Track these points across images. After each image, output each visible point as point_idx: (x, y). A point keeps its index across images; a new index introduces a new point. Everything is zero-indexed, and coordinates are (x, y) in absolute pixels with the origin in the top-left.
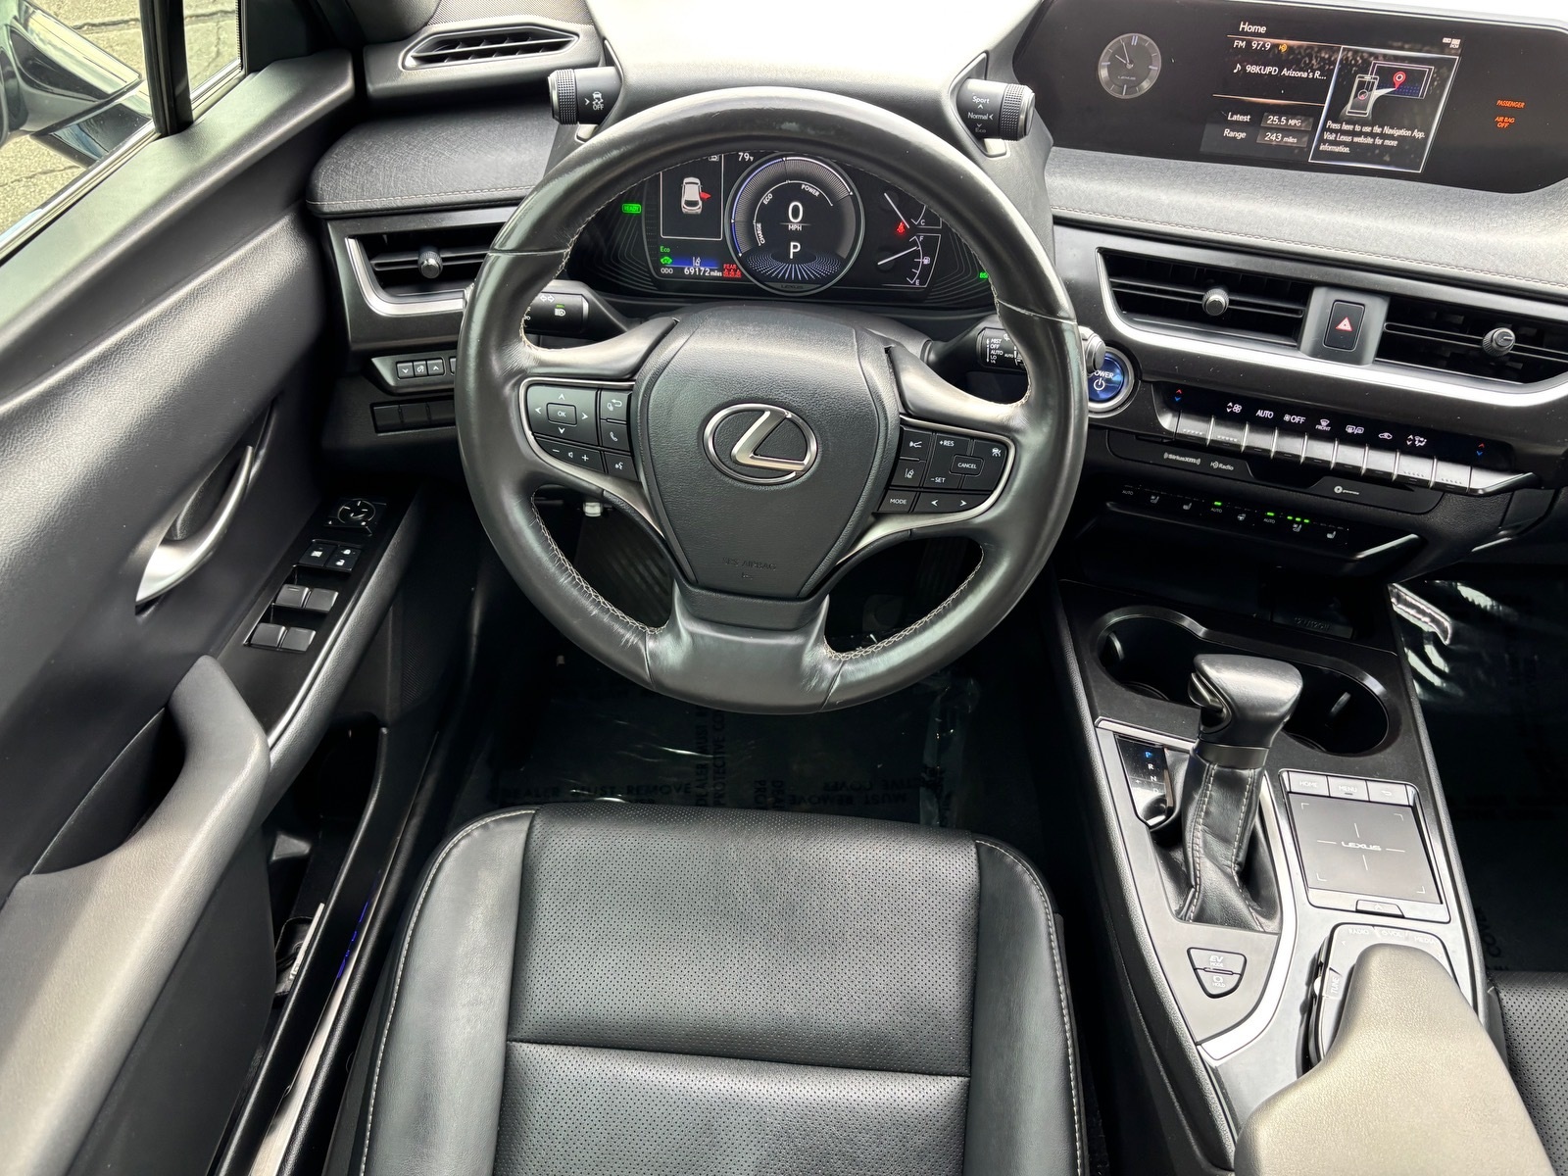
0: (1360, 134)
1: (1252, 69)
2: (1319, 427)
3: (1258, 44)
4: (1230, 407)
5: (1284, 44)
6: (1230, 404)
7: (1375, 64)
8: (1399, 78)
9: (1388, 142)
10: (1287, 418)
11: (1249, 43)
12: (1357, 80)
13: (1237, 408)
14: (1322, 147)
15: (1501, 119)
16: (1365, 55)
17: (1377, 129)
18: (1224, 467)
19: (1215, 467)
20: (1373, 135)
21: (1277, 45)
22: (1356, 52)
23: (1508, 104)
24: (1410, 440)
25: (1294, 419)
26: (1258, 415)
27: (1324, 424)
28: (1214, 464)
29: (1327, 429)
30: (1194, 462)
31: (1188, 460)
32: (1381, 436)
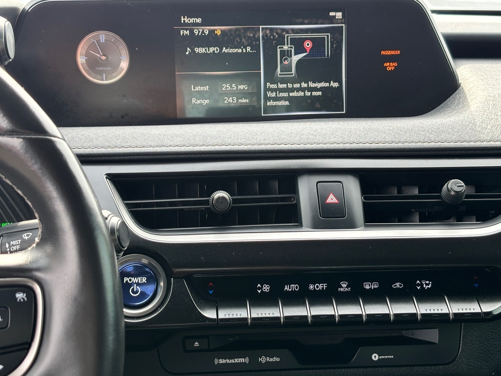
0: (293, 90)
1: (200, 50)
2: (342, 290)
3: (199, 32)
4: (259, 288)
5: (219, 30)
6: (259, 285)
7: (288, 37)
8: (308, 44)
9: (314, 93)
10: (311, 287)
11: (192, 31)
12: (279, 50)
13: (266, 288)
14: (268, 104)
15: (388, 64)
16: (279, 31)
17: (304, 85)
18: (271, 360)
19: (263, 362)
20: (303, 90)
21: (214, 31)
22: (271, 30)
23: (389, 53)
24: (418, 285)
25: (317, 287)
26: (286, 290)
27: (344, 286)
28: (261, 359)
29: (348, 290)
30: (244, 361)
31: (238, 360)
32: (394, 286)
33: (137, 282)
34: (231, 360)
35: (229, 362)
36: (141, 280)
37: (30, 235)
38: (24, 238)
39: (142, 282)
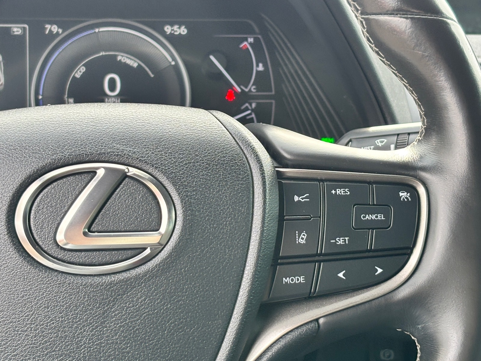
37: (384, 141)
38: (378, 144)
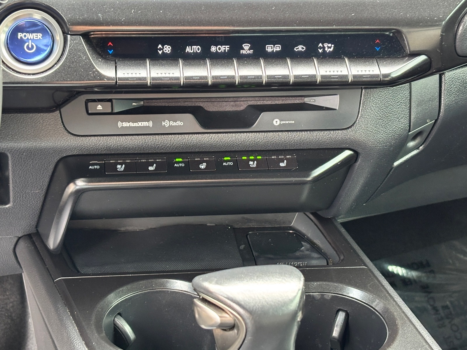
2: (244, 52)
4: (160, 49)
6: (160, 46)
10: (213, 49)
13: (168, 49)
18: (175, 124)
19: (167, 126)
24: (320, 48)
25: (219, 49)
26: (188, 51)
27: (246, 49)
28: (165, 123)
29: (250, 53)
30: (147, 125)
31: (141, 124)
32: (297, 49)
33: (32, 38)
34: (134, 123)
35: (133, 126)
36: (37, 36)
39: (37, 38)
